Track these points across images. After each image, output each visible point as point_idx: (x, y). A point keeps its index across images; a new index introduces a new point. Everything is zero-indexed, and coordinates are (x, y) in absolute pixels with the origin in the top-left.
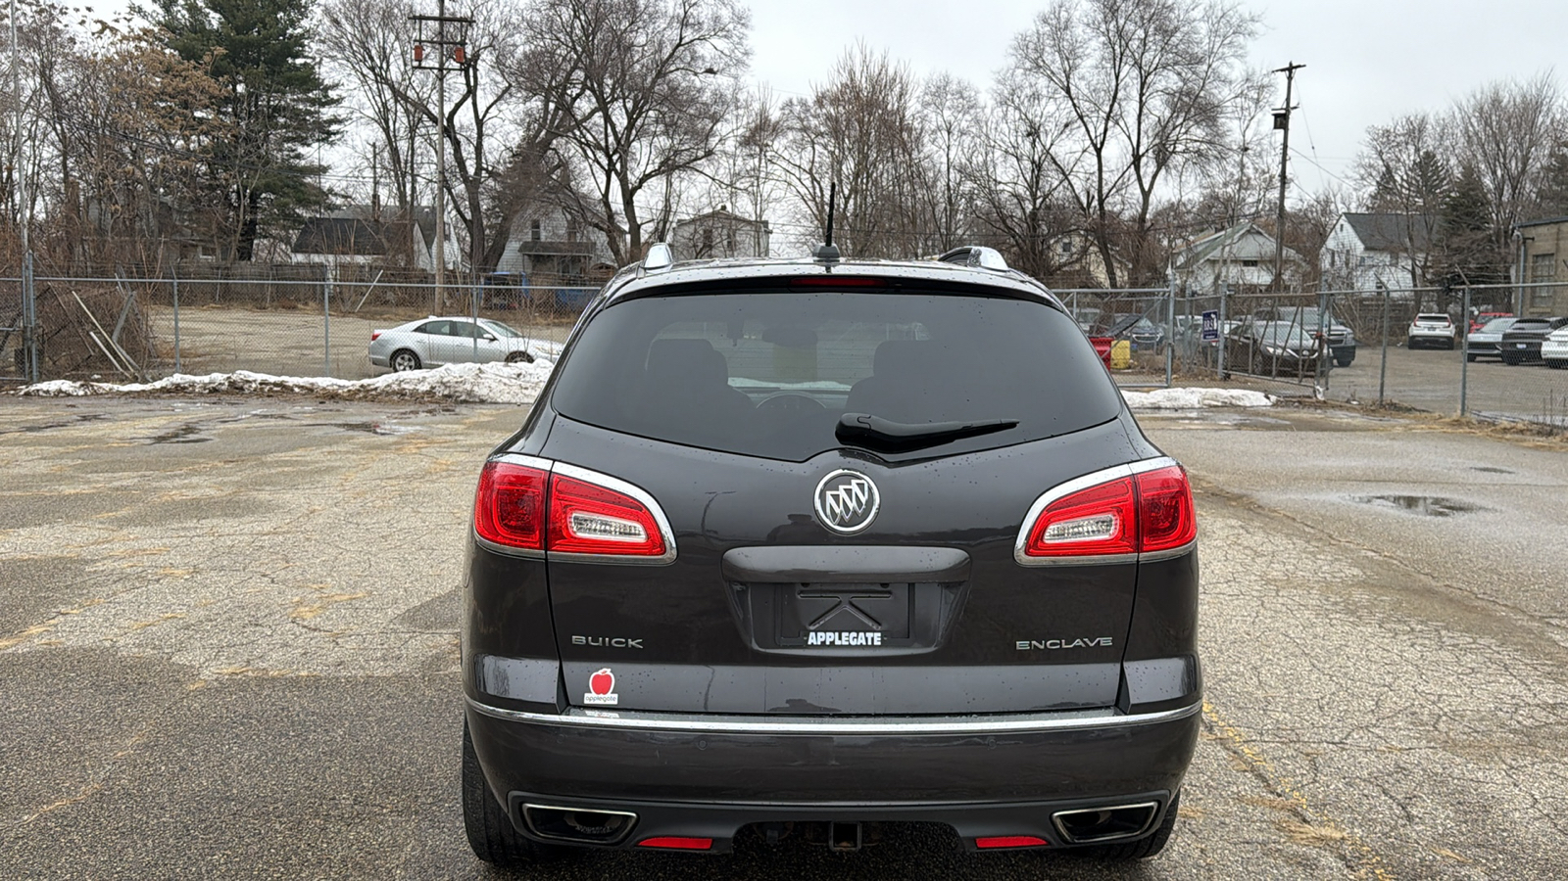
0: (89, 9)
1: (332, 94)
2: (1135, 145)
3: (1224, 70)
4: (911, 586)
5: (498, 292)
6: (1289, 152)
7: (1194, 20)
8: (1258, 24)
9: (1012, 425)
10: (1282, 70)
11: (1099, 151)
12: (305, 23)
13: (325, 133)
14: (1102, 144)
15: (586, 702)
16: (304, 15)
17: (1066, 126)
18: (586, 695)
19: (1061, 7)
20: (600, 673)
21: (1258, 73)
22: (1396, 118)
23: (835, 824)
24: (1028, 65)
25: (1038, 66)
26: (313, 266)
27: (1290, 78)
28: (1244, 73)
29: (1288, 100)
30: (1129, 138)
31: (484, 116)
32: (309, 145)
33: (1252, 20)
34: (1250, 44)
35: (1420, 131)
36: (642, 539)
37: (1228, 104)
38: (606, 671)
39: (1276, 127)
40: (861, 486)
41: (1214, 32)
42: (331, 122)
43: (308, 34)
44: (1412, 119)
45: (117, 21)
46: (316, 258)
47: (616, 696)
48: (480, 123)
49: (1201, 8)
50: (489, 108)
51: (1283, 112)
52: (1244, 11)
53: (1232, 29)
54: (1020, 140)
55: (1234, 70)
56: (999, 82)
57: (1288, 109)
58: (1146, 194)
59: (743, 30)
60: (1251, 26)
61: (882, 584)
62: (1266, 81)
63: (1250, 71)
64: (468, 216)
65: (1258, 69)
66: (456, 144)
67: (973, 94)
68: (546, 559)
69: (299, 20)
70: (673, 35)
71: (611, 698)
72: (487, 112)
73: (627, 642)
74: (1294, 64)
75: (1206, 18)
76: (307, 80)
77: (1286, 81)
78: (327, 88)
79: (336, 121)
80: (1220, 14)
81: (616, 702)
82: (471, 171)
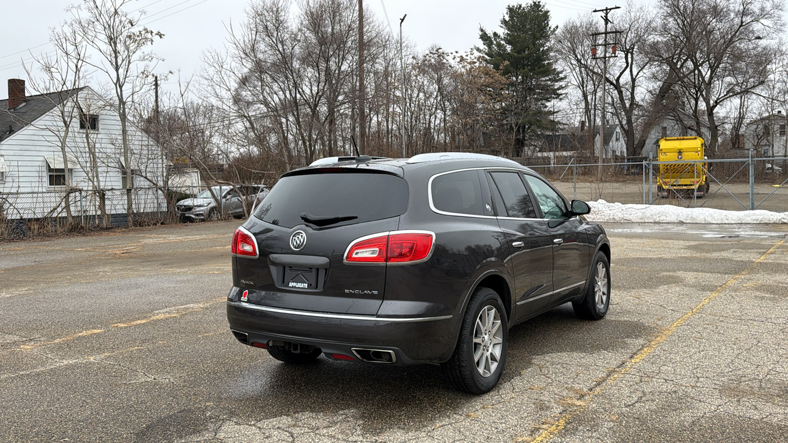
0: (457, 52)
1: (561, 75)
4: (318, 270)
5: (633, 166)
9: (356, 217)
12: (548, 44)
13: (556, 94)
15: (241, 300)
16: (548, 41)
18: (242, 298)
20: (246, 291)
23: (293, 344)
26: (544, 158)
31: (636, 76)
32: (549, 101)
40: (302, 236)
42: (559, 89)
43: (550, 49)
45: (467, 56)
46: (545, 154)
48: (633, 80)
50: (638, 73)
59: (780, 12)
61: (310, 268)
64: (626, 127)
66: (620, 93)
69: (545, 43)
70: (737, 21)
72: (637, 74)
73: (250, 282)
76: (548, 71)
78: (558, 73)
79: (561, 88)
81: (247, 300)
82: (628, 105)
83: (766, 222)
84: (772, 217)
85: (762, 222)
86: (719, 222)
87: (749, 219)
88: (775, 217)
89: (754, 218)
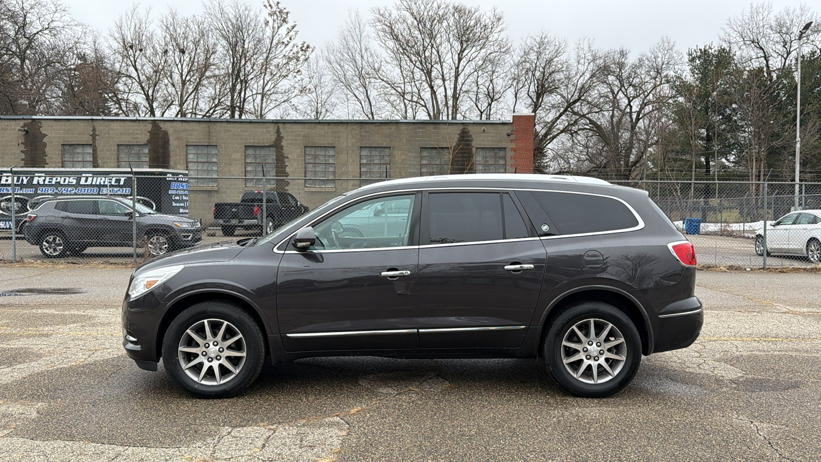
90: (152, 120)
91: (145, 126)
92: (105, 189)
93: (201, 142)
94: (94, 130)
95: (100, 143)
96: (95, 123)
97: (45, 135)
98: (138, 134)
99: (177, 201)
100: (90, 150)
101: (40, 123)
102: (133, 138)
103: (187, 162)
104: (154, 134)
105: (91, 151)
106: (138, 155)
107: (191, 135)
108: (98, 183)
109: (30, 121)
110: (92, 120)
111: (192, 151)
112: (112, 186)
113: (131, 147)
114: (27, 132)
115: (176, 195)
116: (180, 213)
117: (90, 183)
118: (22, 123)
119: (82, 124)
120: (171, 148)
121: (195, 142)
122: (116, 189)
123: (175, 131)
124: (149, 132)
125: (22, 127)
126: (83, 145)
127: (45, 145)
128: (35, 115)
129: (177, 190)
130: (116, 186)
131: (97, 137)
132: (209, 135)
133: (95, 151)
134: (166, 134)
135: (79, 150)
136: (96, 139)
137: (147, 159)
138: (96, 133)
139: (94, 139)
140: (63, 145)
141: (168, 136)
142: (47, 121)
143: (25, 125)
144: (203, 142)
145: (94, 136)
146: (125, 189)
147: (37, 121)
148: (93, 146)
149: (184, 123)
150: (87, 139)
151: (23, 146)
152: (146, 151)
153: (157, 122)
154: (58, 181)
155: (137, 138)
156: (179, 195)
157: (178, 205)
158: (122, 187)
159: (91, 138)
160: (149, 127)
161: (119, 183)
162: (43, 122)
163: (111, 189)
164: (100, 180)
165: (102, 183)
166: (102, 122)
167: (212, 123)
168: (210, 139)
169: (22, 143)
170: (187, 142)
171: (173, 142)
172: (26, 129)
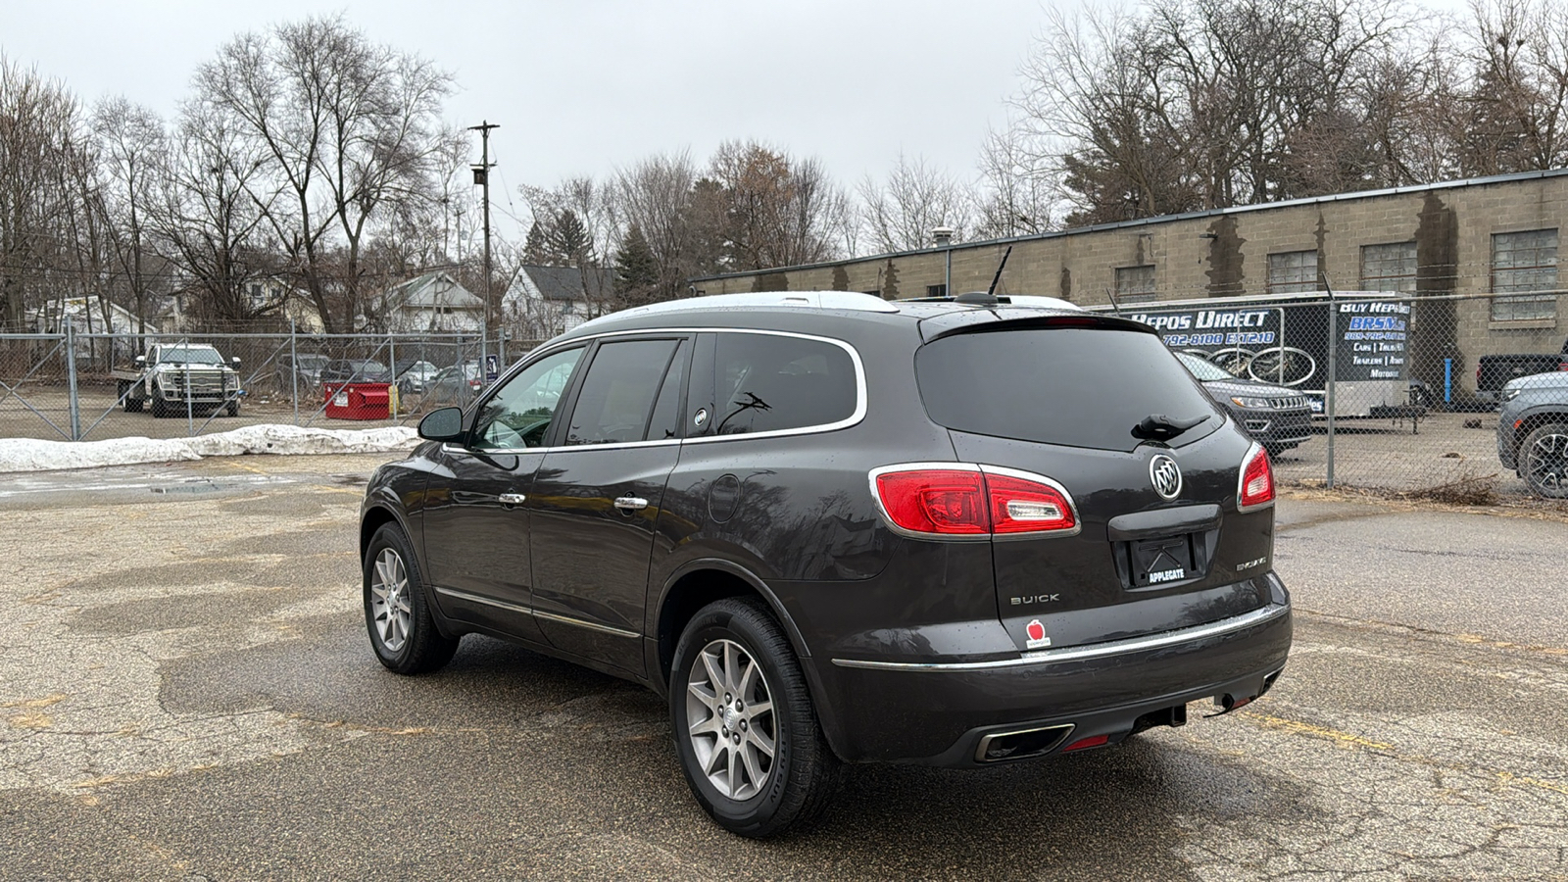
2: (338, 190)
3: (420, 124)
6: (490, 206)
7: (390, 72)
8: (450, 83)
10: (477, 128)
11: (302, 193)
14: (305, 186)
15: (1029, 647)
17: (257, 164)
18: (1028, 642)
19: (248, 41)
20: (1032, 623)
21: (453, 130)
22: (565, 180)
24: (217, 97)
25: (229, 100)
27: (485, 137)
28: (440, 129)
29: (485, 157)
30: (330, 181)
33: (445, 77)
34: (444, 101)
35: (586, 193)
36: (1058, 517)
37: (428, 156)
38: (1035, 622)
39: (476, 182)
41: (409, 86)
44: (578, 182)
47: (1048, 639)
49: (395, 59)
51: (482, 168)
52: (437, 68)
53: (427, 84)
54: (206, 174)
55: (431, 124)
56: (185, 112)
57: (485, 165)
58: (354, 240)
60: (445, 84)
62: (461, 137)
63: (445, 126)
65: (453, 125)
67: (156, 122)
68: (991, 540)
71: (1046, 642)
73: (1049, 598)
74: (488, 124)
75: (401, 71)
77: (482, 139)
80: (414, 68)
81: (1049, 644)
83: (153, 459)
84: (162, 450)
85: (146, 461)
86: (64, 467)
87: (119, 455)
88: (169, 450)
89: (130, 453)
90: (1425, 191)
91: (1412, 204)
92: (1233, 336)
93: (1523, 226)
94: (1321, 222)
95: (1331, 246)
96: (1324, 210)
97: (1243, 241)
98: (1398, 221)
99: (1363, 354)
100: (1313, 261)
101: (1236, 219)
102: (1389, 230)
103: (1493, 270)
104: (1428, 218)
105: (1315, 263)
106: (1400, 264)
107: (1503, 211)
108: (1223, 325)
109: (1221, 218)
110: (1318, 203)
111: (1505, 245)
112: (1244, 329)
113: (1387, 249)
114: (1215, 237)
115: (1363, 342)
116: (1371, 379)
117: (1211, 325)
118: (1208, 223)
119: (1300, 212)
120: (1461, 243)
121: (1510, 226)
122: (1250, 335)
123: (1470, 207)
124: (1418, 215)
125: (1208, 230)
126: (1303, 252)
127: (1241, 258)
128: (1226, 207)
129: (1365, 332)
130: (1249, 329)
131: (1326, 235)
132: (1541, 208)
133: (1321, 262)
134: (1451, 215)
135: (1297, 262)
136: (1324, 240)
137: (1414, 271)
138: (1325, 228)
139: (1321, 240)
140: (1271, 255)
141: (1455, 218)
142: (1246, 215)
143: (1213, 226)
144: (1528, 225)
145: (1320, 234)
146: (1264, 333)
147: (1230, 216)
148: (1318, 252)
149: (1488, 189)
150: (1308, 240)
151: (1209, 263)
152: (1413, 254)
153: (1435, 193)
154: (1164, 323)
155: (1397, 230)
156: (1369, 342)
157: (1366, 361)
158: (1260, 329)
159: (1316, 237)
160: (1420, 205)
161: (1256, 323)
162: (1240, 218)
163: (1242, 335)
164: (1226, 320)
165: (1229, 325)
166: (1335, 205)
167: (1547, 182)
168: (1541, 216)
169: (1207, 259)
170: (1493, 228)
171: (1465, 230)
172: (1214, 232)
